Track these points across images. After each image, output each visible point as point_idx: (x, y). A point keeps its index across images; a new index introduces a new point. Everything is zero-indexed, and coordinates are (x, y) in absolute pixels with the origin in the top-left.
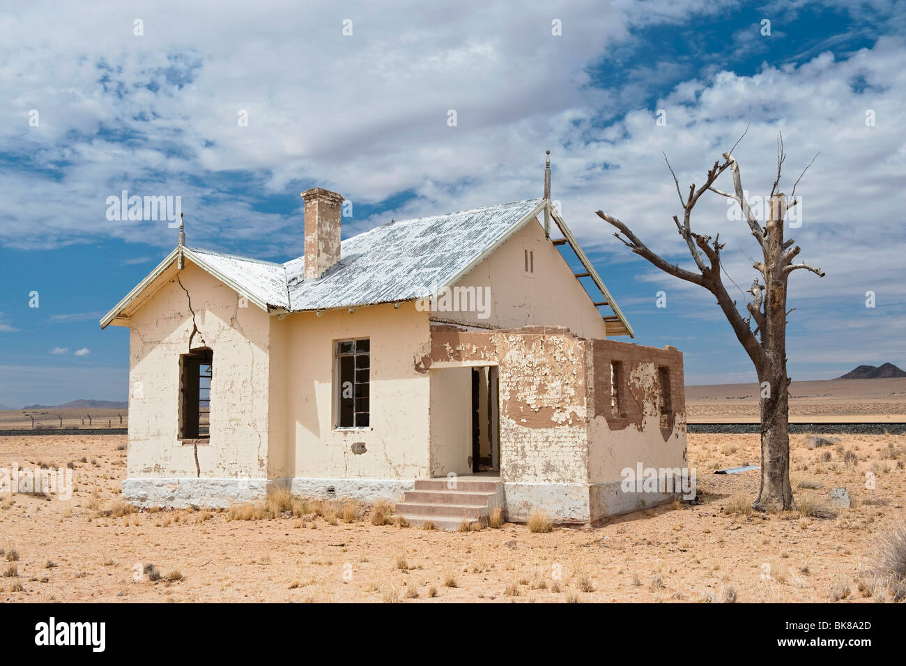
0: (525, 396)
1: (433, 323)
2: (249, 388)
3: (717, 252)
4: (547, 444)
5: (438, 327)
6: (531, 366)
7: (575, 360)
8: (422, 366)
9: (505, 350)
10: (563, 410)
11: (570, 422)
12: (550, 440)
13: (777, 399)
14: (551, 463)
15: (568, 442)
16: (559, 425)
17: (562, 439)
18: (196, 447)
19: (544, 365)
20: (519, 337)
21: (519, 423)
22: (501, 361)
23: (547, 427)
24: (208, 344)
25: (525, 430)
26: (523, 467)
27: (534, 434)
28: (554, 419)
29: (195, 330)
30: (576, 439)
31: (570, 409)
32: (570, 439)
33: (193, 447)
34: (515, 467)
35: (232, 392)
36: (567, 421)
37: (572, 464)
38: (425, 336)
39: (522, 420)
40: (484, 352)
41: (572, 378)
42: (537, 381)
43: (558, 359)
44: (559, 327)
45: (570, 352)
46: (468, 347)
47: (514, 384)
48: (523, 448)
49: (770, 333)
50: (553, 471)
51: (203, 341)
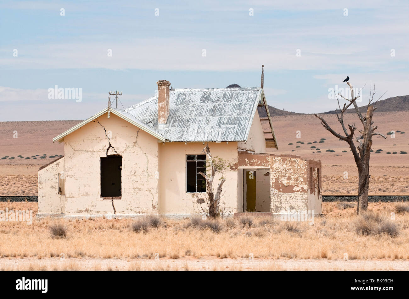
0: (282, 181)
1: (239, 150)
2: (146, 174)
3: (354, 130)
4: (291, 199)
5: (242, 152)
6: (285, 169)
7: (303, 168)
8: (234, 167)
9: (273, 163)
10: (298, 186)
11: (301, 191)
12: (292, 197)
13: (366, 183)
14: (293, 206)
15: (300, 198)
16: (296, 192)
17: (297, 197)
18: (112, 201)
19: (291, 169)
20: (280, 158)
21: (279, 191)
22: (271, 167)
23: (291, 193)
24: (119, 153)
25: (282, 193)
26: (281, 208)
27: (286, 195)
28: (294, 190)
29: (110, 146)
30: (303, 197)
31: (301, 186)
32: (301, 197)
33: (111, 200)
34: (277, 207)
35: (135, 176)
36: (299, 191)
37: (301, 206)
38: (236, 155)
39: (280, 190)
40: (264, 163)
41: (302, 175)
42: (287, 175)
43: (296, 167)
44: (297, 155)
45: (301, 165)
46: (256, 161)
47: (277, 176)
48: (281, 200)
49: (365, 158)
50: (293, 208)
51: (116, 152)
